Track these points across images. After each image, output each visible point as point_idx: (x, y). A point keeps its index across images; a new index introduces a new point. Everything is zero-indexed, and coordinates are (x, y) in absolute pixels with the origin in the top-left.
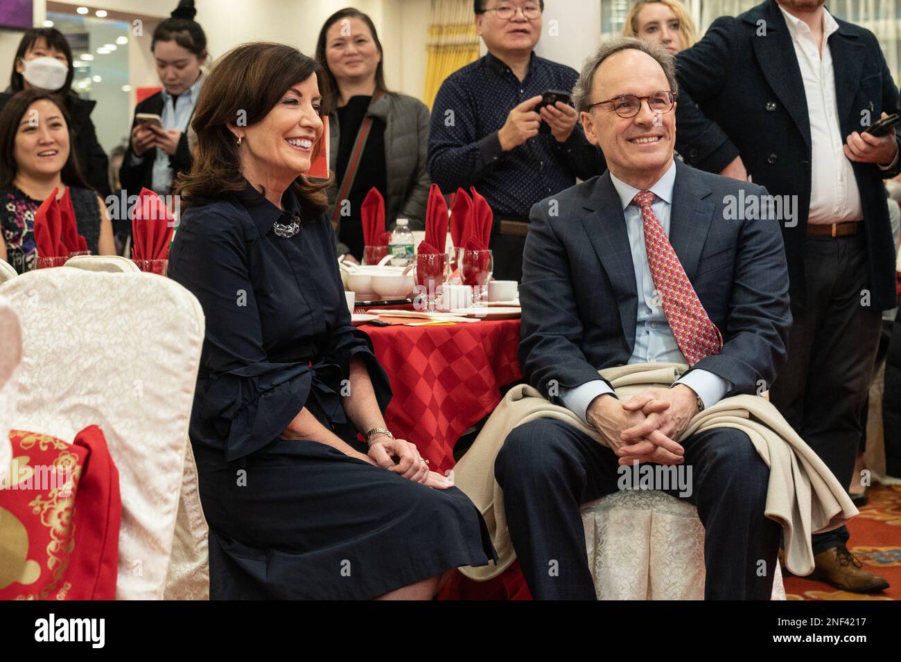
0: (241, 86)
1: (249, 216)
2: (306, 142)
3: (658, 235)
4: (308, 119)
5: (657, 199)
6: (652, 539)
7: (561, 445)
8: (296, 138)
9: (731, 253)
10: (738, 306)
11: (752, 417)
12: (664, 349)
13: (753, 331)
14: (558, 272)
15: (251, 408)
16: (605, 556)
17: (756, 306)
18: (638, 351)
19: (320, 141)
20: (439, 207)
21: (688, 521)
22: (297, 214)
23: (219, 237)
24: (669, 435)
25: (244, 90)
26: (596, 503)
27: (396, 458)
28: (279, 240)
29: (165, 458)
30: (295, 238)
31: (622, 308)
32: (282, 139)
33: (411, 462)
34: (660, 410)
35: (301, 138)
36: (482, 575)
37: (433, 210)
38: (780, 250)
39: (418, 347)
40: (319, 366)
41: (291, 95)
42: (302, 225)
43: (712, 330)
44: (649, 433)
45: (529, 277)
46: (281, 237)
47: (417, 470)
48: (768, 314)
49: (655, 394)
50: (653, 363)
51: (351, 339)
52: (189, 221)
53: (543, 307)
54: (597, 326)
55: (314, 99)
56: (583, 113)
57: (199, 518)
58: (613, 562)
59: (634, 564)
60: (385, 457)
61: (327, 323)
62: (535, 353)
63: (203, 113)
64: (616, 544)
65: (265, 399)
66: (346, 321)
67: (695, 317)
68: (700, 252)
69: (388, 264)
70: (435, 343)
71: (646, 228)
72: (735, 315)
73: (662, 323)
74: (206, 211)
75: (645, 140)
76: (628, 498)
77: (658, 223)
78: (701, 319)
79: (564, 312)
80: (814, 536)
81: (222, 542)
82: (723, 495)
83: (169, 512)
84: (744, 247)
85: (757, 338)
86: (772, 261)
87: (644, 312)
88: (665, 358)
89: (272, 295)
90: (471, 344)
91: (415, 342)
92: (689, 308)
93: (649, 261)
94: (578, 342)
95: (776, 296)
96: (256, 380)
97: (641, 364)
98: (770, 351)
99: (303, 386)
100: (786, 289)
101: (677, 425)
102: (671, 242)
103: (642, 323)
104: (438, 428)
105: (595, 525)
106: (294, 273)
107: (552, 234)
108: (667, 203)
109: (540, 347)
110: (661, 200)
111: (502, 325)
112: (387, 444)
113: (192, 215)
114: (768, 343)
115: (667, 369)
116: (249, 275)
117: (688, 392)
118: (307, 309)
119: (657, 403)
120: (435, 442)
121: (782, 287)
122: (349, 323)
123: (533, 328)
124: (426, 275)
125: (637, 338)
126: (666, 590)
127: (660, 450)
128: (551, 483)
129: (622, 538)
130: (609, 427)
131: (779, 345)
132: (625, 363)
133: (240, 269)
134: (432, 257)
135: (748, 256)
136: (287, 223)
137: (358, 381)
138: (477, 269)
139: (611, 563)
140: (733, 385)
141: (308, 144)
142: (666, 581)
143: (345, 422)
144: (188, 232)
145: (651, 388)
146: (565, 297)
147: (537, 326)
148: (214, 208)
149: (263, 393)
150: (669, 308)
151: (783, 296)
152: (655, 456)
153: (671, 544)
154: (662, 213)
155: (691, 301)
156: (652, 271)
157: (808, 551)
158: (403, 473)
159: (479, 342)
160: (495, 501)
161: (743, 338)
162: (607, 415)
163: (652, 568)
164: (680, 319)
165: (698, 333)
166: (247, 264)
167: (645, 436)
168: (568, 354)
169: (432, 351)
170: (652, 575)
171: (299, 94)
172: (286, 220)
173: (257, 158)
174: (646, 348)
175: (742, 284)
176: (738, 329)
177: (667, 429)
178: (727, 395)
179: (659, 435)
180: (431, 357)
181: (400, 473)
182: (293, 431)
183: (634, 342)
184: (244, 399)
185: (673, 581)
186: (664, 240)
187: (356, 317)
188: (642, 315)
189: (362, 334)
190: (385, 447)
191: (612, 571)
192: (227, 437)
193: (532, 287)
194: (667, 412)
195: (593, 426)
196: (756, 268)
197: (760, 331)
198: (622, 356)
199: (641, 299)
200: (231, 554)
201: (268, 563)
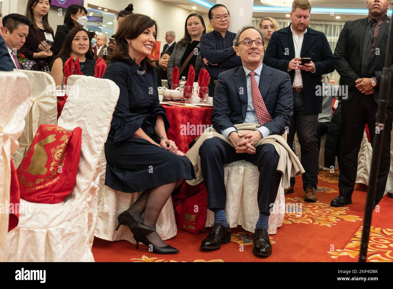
0: (131, 27)
1: (129, 67)
2: (150, 46)
3: (255, 85)
4: (151, 39)
5: (256, 74)
6: (245, 176)
7: (219, 146)
8: (147, 45)
9: (276, 93)
10: (277, 108)
11: (277, 141)
12: (254, 120)
13: (281, 116)
14: (225, 94)
15: (123, 126)
16: (230, 180)
17: (282, 109)
18: (246, 120)
19: (155, 47)
20: (192, 72)
21: (256, 171)
22: (145, 68)
23: (118, 72)
24: (252, 145)
25: (131, 28)
26: (229, 164)
27: (168, 146)
28: (138, 76)
29: (97, 139)
30: (144, 75)
31: (243, 106)
32: (143, 45)
33: (172, 147)
34: (250, 137)
35: (148, 45)
36: (193, 184)
37: (190, 73)
38: (291, 93)
39: (180, 113)
40: (148, 115)
41: (146, 31)
42: (147, 72)
43: (268, 115)
44: (246, 144)
45: (216, 95)
46: (139, 75)
47: (174, 150)
48: (286, 111)
49: (248, 132)
50: (250, 123)
51: (159, 108)
52: (110, 67)
53: (219, 105)
54: (235, 111)
55: (154, 33)
56: (236, 47)
57: (104, 159)
58: (233, 182)
59: (239, 183)
60: (165, 145)
61: (151, 103)
62: (215, 118)
63: (118, 34)
64: (234, 177)
65: (128, 124)
66: (158, 103)
67: (263, 110)
68: (267, 91)
69: (178, 90)
70: (186, 112)
71: (252, 82)
72: (276, 111)
73: (254, 112)
74: (115, 64)
75: (253, 54)
76: (239, 163)
77: (255, 81)
78: (265, 111)
79: (225, 106)
80: (291, 178)
81: (110, 167)
82: (265, 163)
83: (97, 157)
84: (280, 91)
85: (282, 118)
86: (288, 96)
87: (249, 108)
88: (254, 122)
89: (134, 93)
90: (197, 114)
91: (179, 112)
92: (262, 108)
93: (252, 92)
94: (229, 116)
95: (288, 106)
96: (125, 118)
97: (246, 124)
98: (285, 122)
99: (140, 121)
100: (292, 104)
101: (255, 142)
102: (259, 87)
103: (249, 111)
104: (184, 139)
105: (228, 171)
106: (142, 86)
107: (224, 83)
108: (259, 76)
109: (217, 116)
110: (257, 75)
111: (207, 109)
112: (165, 141)
113: (111, 65)
114: (285, 120)
115: (254, 126)
116: (127, 85)
117: (259, 133)
118: (144, 98)
119: (249, 135)
120: (183, 143)
121: (291, 103)
122: (159, 104)
123: (216, 111)
124: (186, 92)
125: (246, 116)
126: (248, 191)
127: (249, 149)
128: (215, 156)
129: (236, 175)
130: (234, 141)
131: (288, 121)
132: (242, 123)
133: (124, 83)
134: (189, 87)
135: (281, 94)
136: (141, 71)
137: (160, 122)
138: (203, 93)
139: (232, 182)
140: (272, 131)
141: (150, 47)
142: (248, 189)
143: (154, 133)
144: (109, 70)
145: (247, 131)
146: (226, 102)
147: (217, 110)
148: (118, 63)
149: (127, 122)
150: (256, 107)
151: (291, 106)
152: (247, 151)
153: (250, 178)
154: (257, 79)
155: (263, 106)
156: (252, 96)
157: (289, 182)
158: (170, 150)
159: (199, 113)
160: (199, 162)
161: (277, 118)
162: (234, 137)
163: (244, 185)
164: (259, 111)
165: (264, 116)
166: (127, 82)
167: (244, 145)
168: (225, 119)
169: (185, 115)
170: (244, 187)
171: (149, 31)
172: (141, 70)
173: (134, 50)
174: (249, 119)
175: (280, 102)
176: (277, 115)
177: (251, 143)
178: (270, 134)
179: (249, 145)
180: (184, 117)
181: (168, 150)
182: (136, 135)
183: (245, 117)
184: (121, 123)
185: (250, 189)
186: (257, 86)
187: (161, 103)
188: (249, 109)
189: (163, 108)
190: (165, 142)
191: (232, 185)
192: (114, 135)
193: (217, 98)
194: (252, 138)
195: (230, 141)
196: (284, 97)
197: (283, 116)
198: (241, 121)
199: (248, 104)
200: (113, 171)
201: (124, 175)
